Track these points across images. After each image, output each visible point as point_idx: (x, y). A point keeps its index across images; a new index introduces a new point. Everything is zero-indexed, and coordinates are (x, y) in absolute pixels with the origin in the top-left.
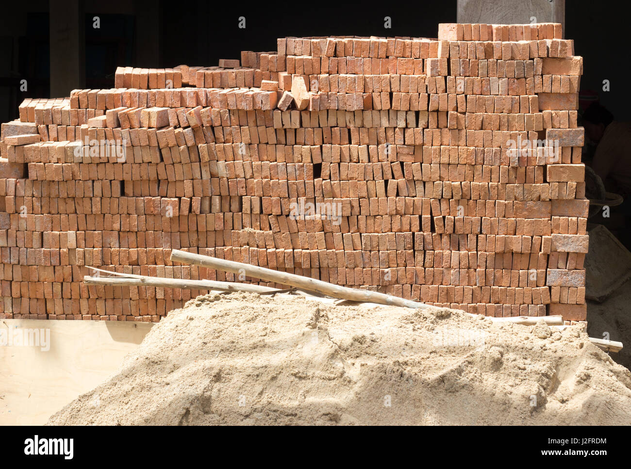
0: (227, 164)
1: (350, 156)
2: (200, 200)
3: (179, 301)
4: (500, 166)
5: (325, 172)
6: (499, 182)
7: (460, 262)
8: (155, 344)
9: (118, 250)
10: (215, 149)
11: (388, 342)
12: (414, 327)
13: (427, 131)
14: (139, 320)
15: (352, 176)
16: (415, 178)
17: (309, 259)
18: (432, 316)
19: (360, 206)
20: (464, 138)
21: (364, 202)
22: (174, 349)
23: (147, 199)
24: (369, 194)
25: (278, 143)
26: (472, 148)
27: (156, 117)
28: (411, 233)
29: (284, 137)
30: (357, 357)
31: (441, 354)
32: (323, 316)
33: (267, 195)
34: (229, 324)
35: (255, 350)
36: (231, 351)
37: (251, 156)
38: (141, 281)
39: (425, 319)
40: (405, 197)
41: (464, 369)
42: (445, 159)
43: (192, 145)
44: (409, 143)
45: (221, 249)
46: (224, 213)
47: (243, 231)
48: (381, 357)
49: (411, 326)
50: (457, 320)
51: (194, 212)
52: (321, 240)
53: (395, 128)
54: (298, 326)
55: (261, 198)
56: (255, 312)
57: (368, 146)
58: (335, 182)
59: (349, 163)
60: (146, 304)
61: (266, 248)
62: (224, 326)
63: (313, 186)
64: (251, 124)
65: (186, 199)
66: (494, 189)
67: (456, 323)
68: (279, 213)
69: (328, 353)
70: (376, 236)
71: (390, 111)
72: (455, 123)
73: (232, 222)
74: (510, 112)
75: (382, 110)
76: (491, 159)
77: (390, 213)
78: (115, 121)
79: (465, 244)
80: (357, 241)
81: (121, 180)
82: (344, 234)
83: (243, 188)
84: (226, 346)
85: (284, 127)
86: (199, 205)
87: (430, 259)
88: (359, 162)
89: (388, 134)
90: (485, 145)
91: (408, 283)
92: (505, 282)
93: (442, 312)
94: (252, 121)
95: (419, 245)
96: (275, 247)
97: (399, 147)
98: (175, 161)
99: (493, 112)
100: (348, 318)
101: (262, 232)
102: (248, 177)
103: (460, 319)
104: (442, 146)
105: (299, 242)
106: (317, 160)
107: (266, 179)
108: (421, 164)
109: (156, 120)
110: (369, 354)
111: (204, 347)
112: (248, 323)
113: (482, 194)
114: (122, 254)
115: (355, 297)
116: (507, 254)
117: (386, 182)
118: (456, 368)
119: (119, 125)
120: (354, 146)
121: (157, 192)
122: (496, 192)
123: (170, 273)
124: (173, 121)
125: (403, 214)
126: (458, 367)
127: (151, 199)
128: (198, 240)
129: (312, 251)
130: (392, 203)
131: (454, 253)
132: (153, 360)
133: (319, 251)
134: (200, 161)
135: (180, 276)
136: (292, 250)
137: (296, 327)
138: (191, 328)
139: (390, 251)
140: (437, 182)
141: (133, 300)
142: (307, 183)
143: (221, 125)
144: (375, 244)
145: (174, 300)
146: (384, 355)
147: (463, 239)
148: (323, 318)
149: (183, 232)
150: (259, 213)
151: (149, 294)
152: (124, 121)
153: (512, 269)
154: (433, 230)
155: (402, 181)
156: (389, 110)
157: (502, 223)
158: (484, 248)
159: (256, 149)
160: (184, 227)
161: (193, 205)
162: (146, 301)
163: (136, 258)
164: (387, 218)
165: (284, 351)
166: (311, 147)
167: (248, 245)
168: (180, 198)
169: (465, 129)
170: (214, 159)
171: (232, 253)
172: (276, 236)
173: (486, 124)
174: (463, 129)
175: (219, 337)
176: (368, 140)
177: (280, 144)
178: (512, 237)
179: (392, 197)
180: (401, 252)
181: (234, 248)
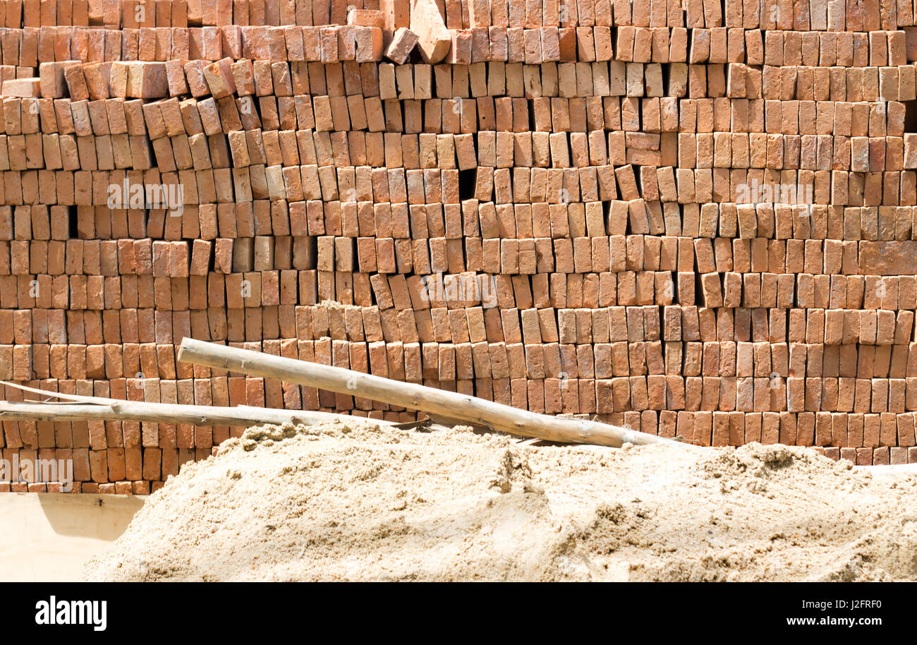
0: (286, 172)
1: (533, 154)
2: (231, 245)
3: (190, 451)
4: (831, 172)
5: (483, 186)
6: (830, 203)
7: (754, 365)
8: (159, 534)
9: (64, 349)
10: (262, 142)
11: (673, 518)
12: (724, 485)
13: (686, 104)
14: (108, 491)
15: (538, 194)
16: (662, 198)
17: (454, 361)
18: (756, 462)
19: (554, 254)
20: (760, 116)
21: (562, 245)
22: (202, 542)
23: (124, 242)
24: (572, 231)
25: (388, 129)
26: (776, 136)
27: (142, 76)
28: (657, 306)
29: (400, 118)
30: (611, 551)
31: (795, 540)
32: (520, 466)
33: (367, 233)
34: (321, 487)
35: (386, 540)
36: (332, 544)
37: (333, 156)
38: (112, 411)
39: (742, 468)
40: (644, 234)
41: (857, 572)
42: (722, 158)
43: (214, 132)
44: (650, 128)
45: (273, 344)
46: (280, 271)
47: (319, 308)
48: (664, 552)
49: (716, 484)
50: (806, 470)
51: (220, 269)
52: (478, 322)
53: (622, 98)
54: (471, 487)
55: (354, 240)
56: (375, 460)
57: (568, 134)
58: (504, 206)
59: (530, 168)
60: (121, 457)
61: (365, 340)
62: (310, 491)
63: (459, 215)
64: (335, 89)
65: (202, 243)
66: (821, 217)
67: (806, 477)
68: (392, 270)
69: (551, 543)
70: (588, 313)
71: (613, 64)
72: (743, 85)
73: (295, 289)
74: (850, 63)
75: (595, 61)
76: (814, 156)
77: (615, 267)
78: (59, 85)
79: (764, 329)
80: (549, 325)
81: (71, 204)
82: (523, 312)
83: (317, 219)
84: (321, 532)
85: (401, 97)
86: (231, 255)
87: (694, 359)
88: (551, 166)
89: (608, 110)
90: (803, 130)
91: (652, 407)
92: (844, 403)
93: (775, 453)
94: (336, 84)
95: (673, 330)
96: (384, 339)
97: (629, 135)
98: (181, 165)
99: (816, 63)
100: (569, 470)
101: (356, 308)
102: (328, 197)
103: (812, 467)
104: (716, 134)
105: (432, 328)
106: (467, 163)
107: (366, 202)
108: (674, 169)
109: (141, 81)
110: (636, 545)
111: (270, 537)
112: (361, 482)
113: (798, 227)
114: (72, 357)
115: (560, 435)
116: (847, 348)
117: (606, 206)
118: (839, 570)
119: (66, 94)
120: (540, 134)
121: (144, 230)
122: (825, 223)
123: (170, 395)
124: (176, 86)
125: (640, 270)
126: (845, 569)
127: (132, 243)
128: (228, 326)
129: (459, 346)
130: (617, 248)
131: (743, 345)
132: (157, 568)
133: (473, 345)
134: (231, 166)
135: (190, 399)
136: (418, 344)
137: (467, 489)
138: (237, 497)
139: (616, 344)
140: (708, 204)
141: (95, 451)
142: (448, 208)
143: (273, 94)
144: (584, 330)
145: (178, 449)
146: (669, 547)
147: (760, 318)
148: (520, 472)
149: (198, 311)
150: (350, 270)
151: (128, 438)
152: (76, 84)
153: (856, 377)
154: (699, 301)
155: (637, 203)
156: (609, 63)
157: (836, 286)
158: (801, 336)
159: (345, 140)
160: (199, 300)
161: (217, 254)
162: (121, 451)
163: (102, 364)
164: (608, 277)
165: (451, 542)
166: (455, 136)
167: (329, 334)
168: (190, 242)
169: (763, 97)
170: (259, 161)
171: (296, 352)
172: (386, 317)
173: (803, 88)
174: (758, 98)
175: (301, 513)
176: (568, 121)
177: (393, 131)
178: (857, 313)
179: (618, 235)
180: (639, 345)
181: (299, 341)
